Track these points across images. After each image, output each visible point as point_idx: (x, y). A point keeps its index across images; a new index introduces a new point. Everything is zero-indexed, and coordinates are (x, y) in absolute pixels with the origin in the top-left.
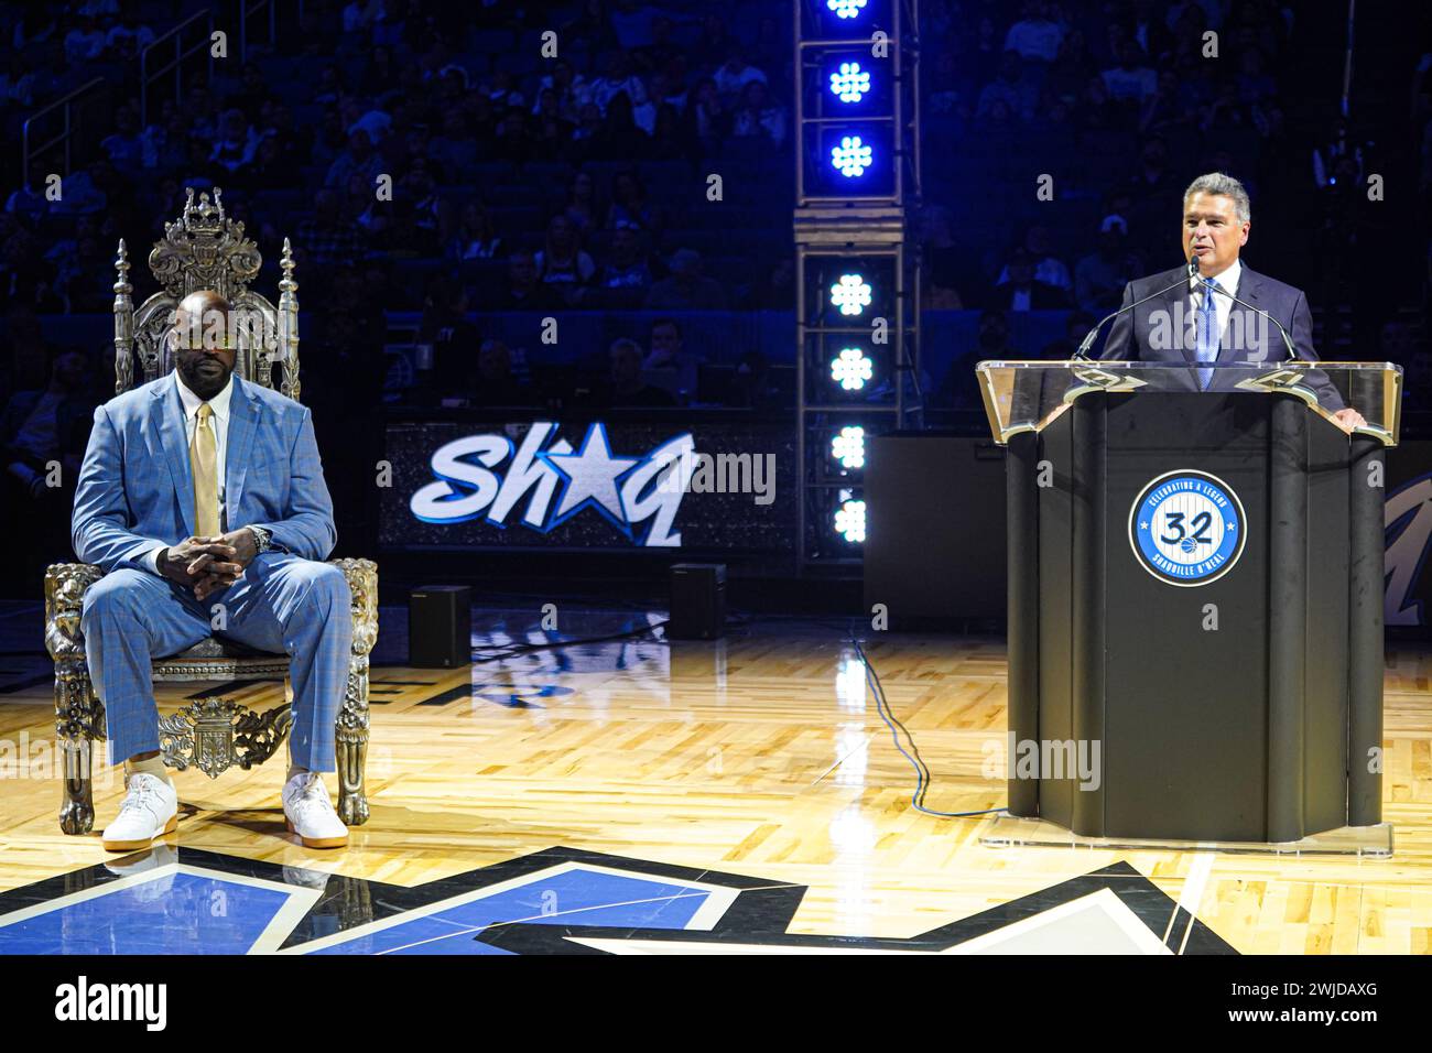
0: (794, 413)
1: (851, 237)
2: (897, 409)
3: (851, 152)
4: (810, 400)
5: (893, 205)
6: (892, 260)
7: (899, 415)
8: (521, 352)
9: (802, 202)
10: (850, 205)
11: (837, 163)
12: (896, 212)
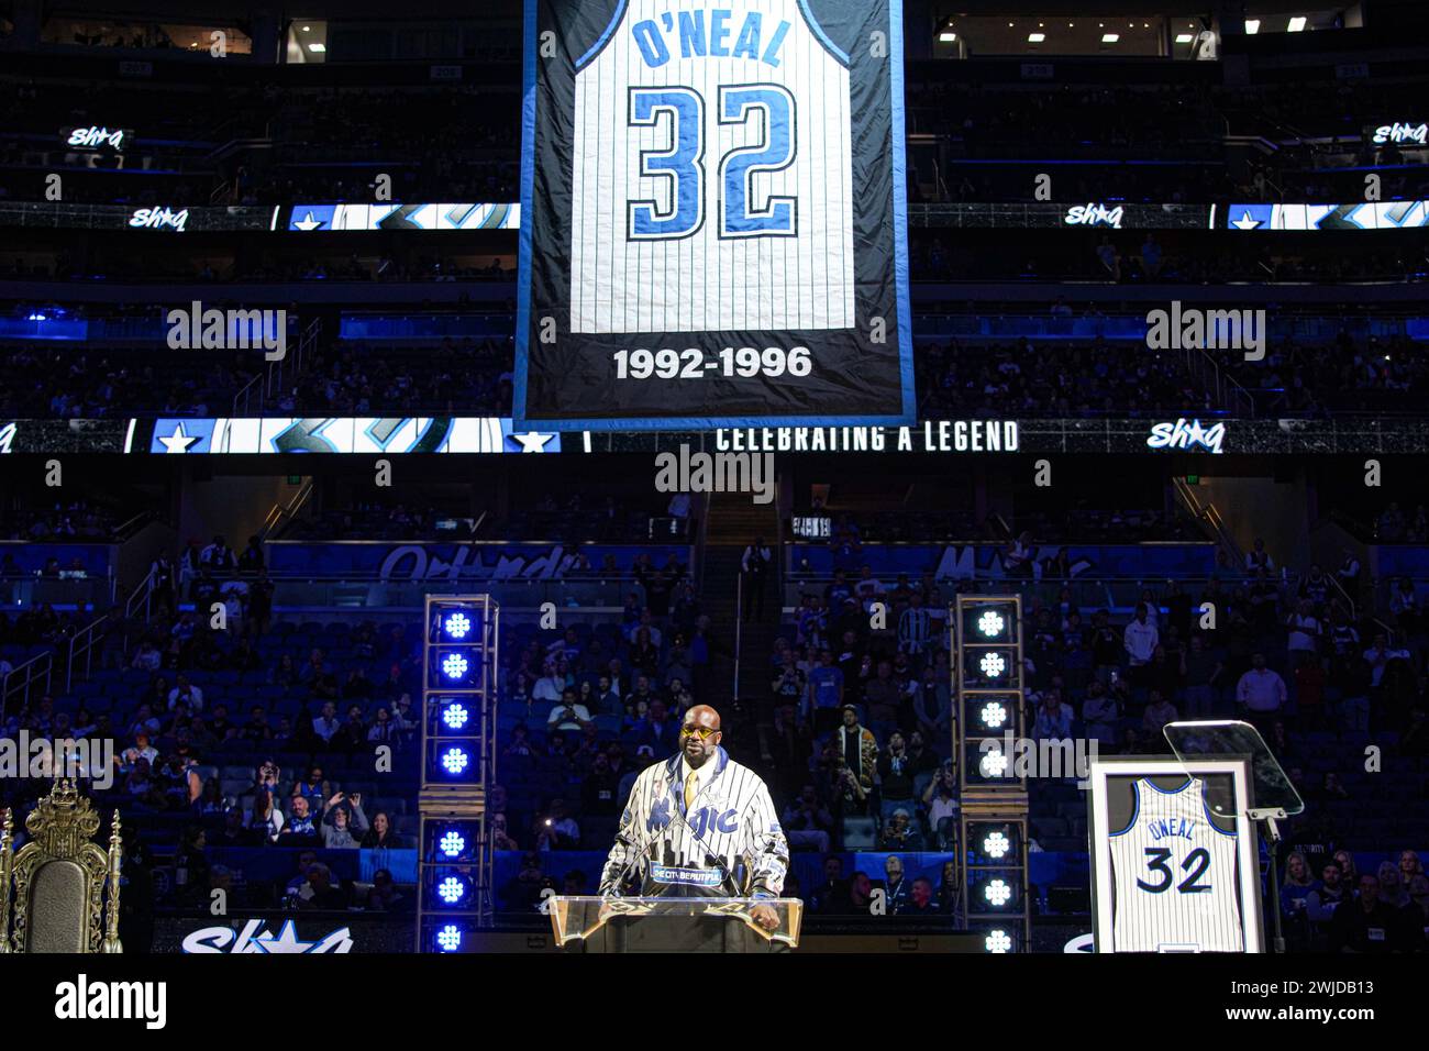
0: (416, 914)
1: (453, 809)
2: (479, 914)
3: (455, 758)
4: (425, 908)
5: (480, 790)
6: (478, 822)
7: (480, 919)
8: (240, 872)
9: (424, 787)
10: (453, 789)
11: (446, 764)
12: (482, 794)
